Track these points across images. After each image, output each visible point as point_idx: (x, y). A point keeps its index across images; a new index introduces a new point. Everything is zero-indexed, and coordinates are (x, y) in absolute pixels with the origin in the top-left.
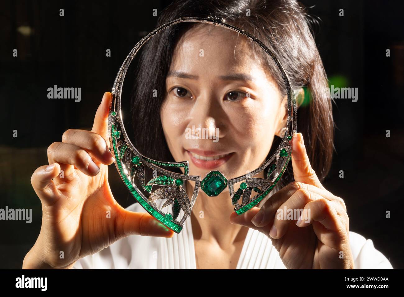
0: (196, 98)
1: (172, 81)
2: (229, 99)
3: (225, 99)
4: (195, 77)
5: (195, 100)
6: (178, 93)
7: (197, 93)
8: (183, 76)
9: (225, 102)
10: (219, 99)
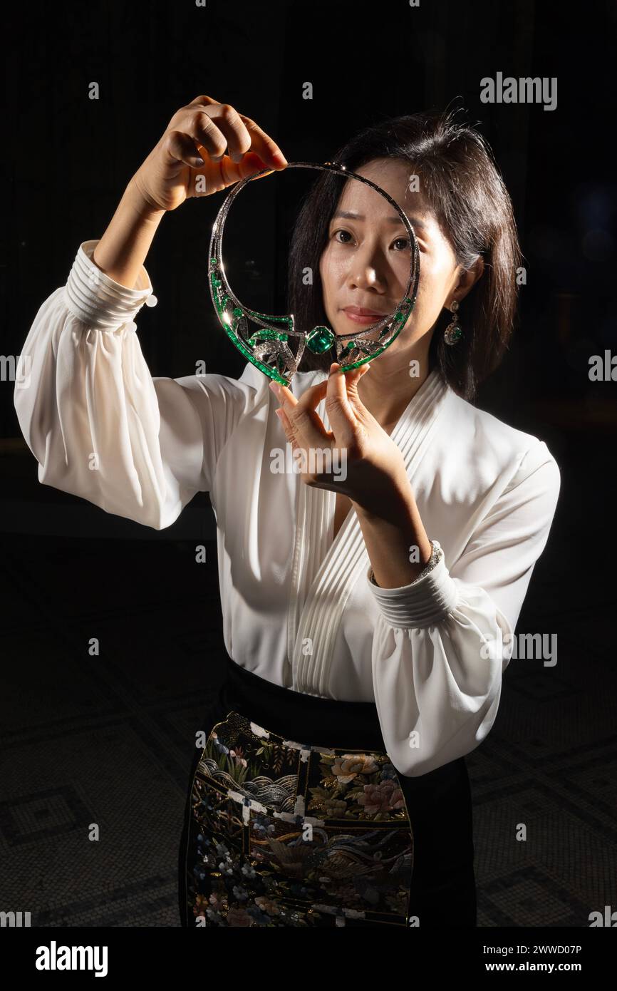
0: (359, 244)
1: (338, 223)
2: (395, 248)
3: (391, 247)
4: (361, 218)
5: (358, 248)
6: (341, 238)
7: (362, 237)
8: (350, 216)
9: (391, 251)
10: (385, 247)
